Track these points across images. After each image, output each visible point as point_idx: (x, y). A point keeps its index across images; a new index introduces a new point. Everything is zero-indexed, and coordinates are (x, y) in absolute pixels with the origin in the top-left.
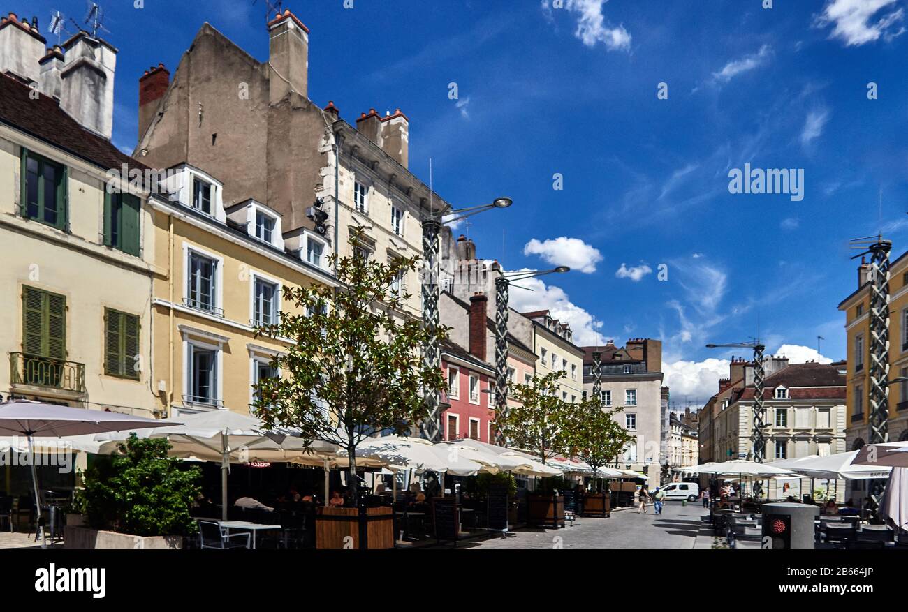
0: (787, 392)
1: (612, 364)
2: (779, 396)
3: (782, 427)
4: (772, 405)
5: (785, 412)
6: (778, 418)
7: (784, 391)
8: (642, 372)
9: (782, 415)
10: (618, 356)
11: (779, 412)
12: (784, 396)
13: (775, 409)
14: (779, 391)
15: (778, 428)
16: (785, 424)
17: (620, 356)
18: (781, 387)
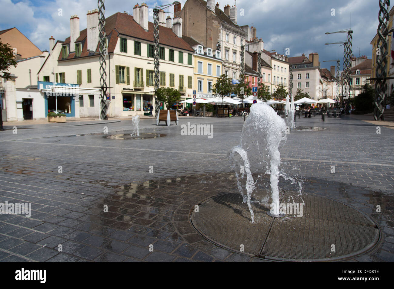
0: (360, 72)
1: (302, 64)
2: (357, 73)
3: (358, 85)
4: (354, 77)
5: (359, 79)
6: (357, 81)
7: (359, 71)
8: (311, 67)
9: (358, 80)
10: (305, 60)
11: (357, 79)
12: (359, 73)
13: (356, 78)
14: (357, 71)
15: (357, 85)
16: (359, 84)
17: (306, 60)
18: (358, 70)
